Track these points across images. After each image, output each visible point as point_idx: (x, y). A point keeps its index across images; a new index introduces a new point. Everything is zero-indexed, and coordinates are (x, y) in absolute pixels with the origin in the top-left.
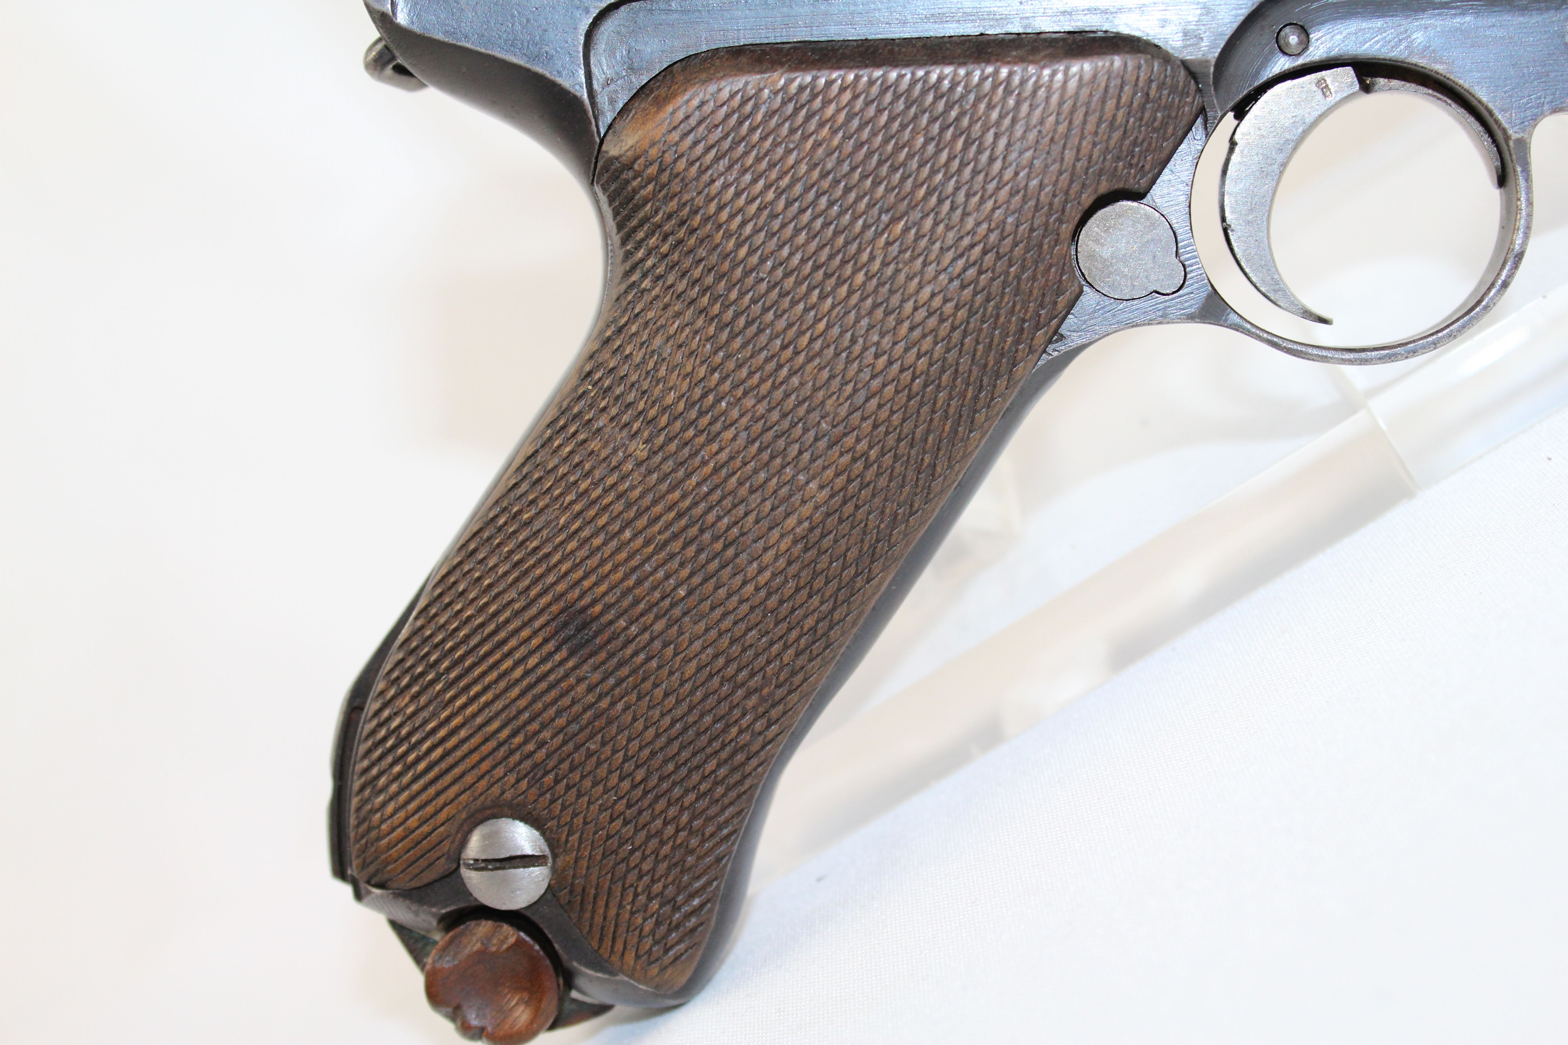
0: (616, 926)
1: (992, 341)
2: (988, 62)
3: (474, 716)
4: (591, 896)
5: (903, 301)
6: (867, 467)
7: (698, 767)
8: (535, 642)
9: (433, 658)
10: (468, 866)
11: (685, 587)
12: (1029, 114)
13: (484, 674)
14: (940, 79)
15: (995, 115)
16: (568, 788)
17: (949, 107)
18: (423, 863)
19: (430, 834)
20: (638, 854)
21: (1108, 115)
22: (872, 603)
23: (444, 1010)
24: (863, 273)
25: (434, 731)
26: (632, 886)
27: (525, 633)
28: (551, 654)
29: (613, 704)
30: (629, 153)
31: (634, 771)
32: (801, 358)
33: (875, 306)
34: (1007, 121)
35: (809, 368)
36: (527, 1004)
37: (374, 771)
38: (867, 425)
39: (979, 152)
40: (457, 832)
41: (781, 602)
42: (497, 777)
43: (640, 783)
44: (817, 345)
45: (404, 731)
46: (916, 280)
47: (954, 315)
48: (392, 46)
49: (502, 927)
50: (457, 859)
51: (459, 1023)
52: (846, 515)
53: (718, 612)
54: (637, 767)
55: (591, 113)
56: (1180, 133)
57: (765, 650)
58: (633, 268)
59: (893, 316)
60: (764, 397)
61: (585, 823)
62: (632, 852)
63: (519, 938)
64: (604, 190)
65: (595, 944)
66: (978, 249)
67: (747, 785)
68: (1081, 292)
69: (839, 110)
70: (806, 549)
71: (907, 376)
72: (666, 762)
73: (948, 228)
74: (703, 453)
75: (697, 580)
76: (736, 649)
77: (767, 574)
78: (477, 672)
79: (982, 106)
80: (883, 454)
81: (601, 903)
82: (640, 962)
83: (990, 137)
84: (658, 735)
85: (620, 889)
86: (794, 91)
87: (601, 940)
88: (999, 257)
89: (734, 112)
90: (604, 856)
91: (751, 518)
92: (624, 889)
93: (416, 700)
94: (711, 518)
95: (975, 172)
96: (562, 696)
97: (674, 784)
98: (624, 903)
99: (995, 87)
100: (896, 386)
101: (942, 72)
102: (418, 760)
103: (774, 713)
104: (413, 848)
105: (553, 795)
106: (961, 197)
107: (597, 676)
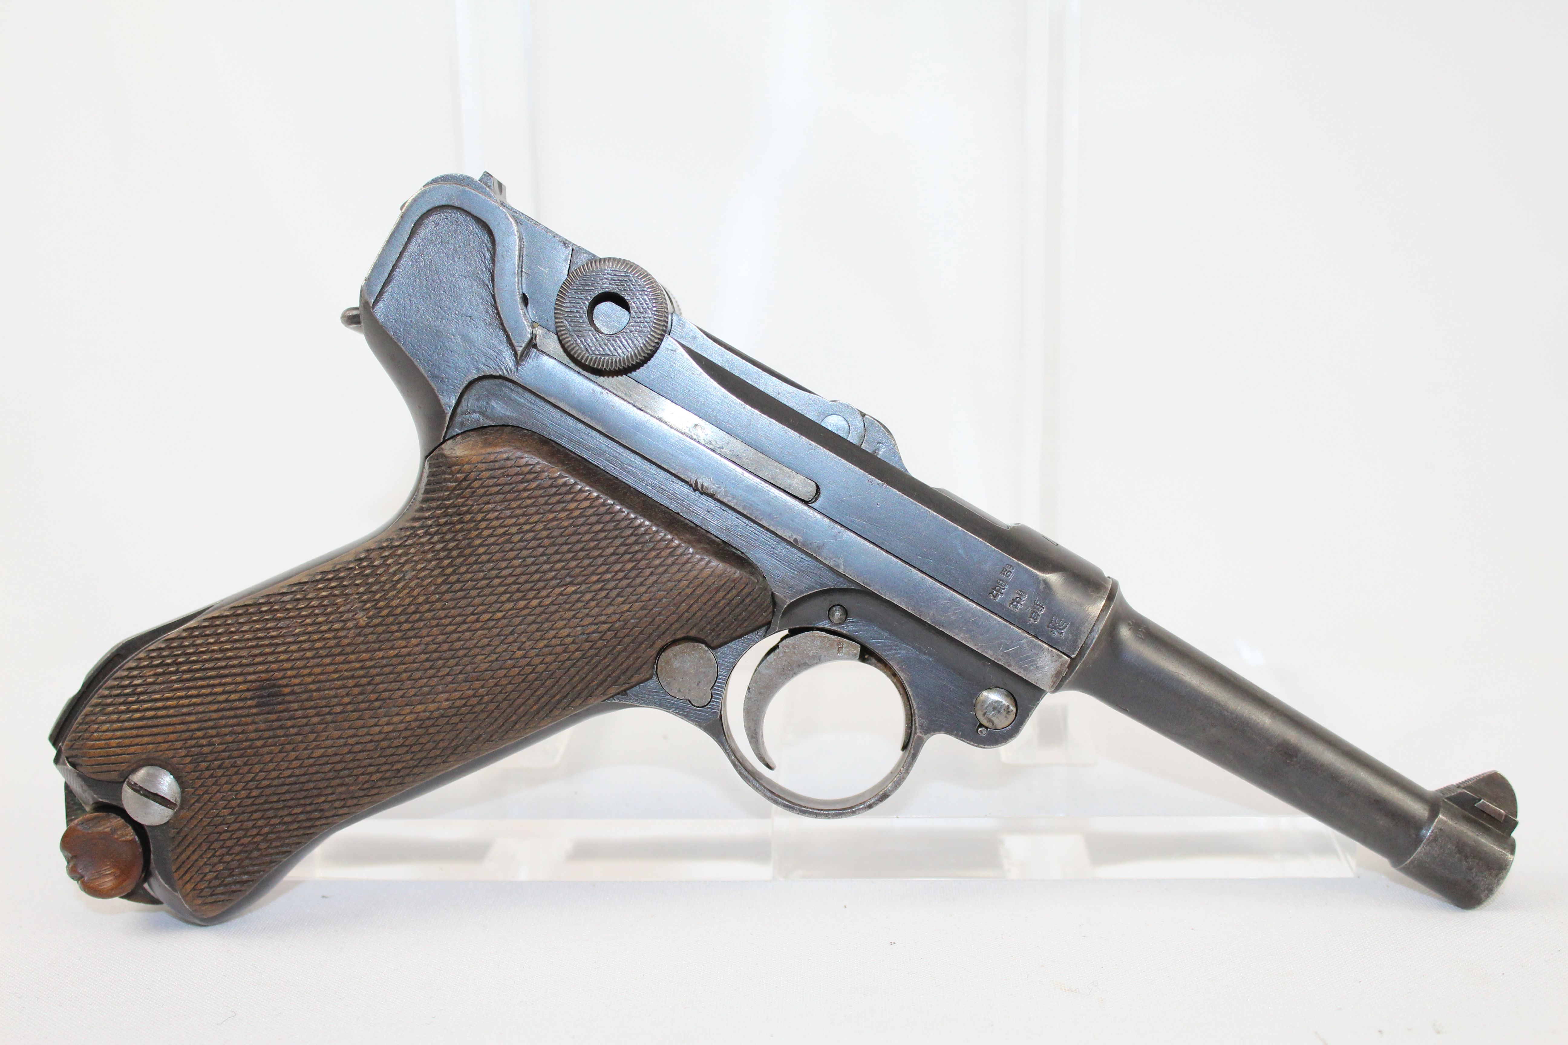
0: (192, 866)
1: (586, 676)
2: (671, 533)
3: (183, 706)
4: (188, 842)
5: (551, 629)
6: (479, 703)
7: (290, 807)
8: (242, 687)
9: (181, 660)
10: (129, 784)
11: (342, 707)
12: (675, 573)
13: (203, 687)
14: (640, 525)
15: (657, 562)
16: (211, 776)
17: (636, 543)
18: (105, 768)
19: (119, 755)
20: (229, 834)
21: (717, 599)
22: (440, 774)
23: (66, 853)
24: (539, 600)
25: (156, 700)
26: (214, 849)
27: (239, 679)
28: (246, 699)
29: (263, 746)
30: (454, 459)
31: (253, 789)
32: (478, 625)
33: (534, 622)
34: (661, 569)
35: (480, 632)
36: (116, 877)
37: (109, 701)
38: (492, 682)
39: (637, 576)
40: (134, 763)
41: (389, 747)
42: (175, 747)
43: (253, 797)
44: (491, 624)
45: (139, 690)
46: (564, 622)
47: (574, 652)
48: (362, 317)
49: (128, 827)
50: (125, 776)
51: (71, 865)
52: (453, 722)
53: (351, 732)
54: (257, 788)
55: (446, 425)
56: (751, 628)
57: (365, 766)
58: (419, 519)
59: (540, 633)
60: (446, 634)
61: (209, 801)
62: (226, 831)
63: (134, 838)
64: (430, 466)
65: (174, 868)
66: (606, 626)
67: (311, 831)
68: (650, 678)
69: (577, 508)
70: (419, 727)
71: (528, 669)
72: (274, 794)
73: (597, 605)
74: (395, 642)
75: (350, 708)
76: (349, 757)
77: (391, 728)
78: (200, 683)
79: (653, 553)
80: (491, 701)
81: (191, 848)
82: (193, 892)
83: (648, 572)
84: (278, 777)
85: (206, 847)
86: (560, 484)
87: (179, 868)
88: (615, 636)
89: (521, 474)
90: (208, 825)
91: (400, 693)
92: (209, 848)
93: (156, 677)
94: (378, 679)
95: (628, 586)
96: (238, 725)
97: (271, 809)
98: (204, 856)
99: (666, 547)
100: (521, 671)
101: (644, 522)
102: (137, 711)
103: (350, 802)
104: (104, 756)
105: (201, 775)
106: (614, 593)
107: (263, 726)
